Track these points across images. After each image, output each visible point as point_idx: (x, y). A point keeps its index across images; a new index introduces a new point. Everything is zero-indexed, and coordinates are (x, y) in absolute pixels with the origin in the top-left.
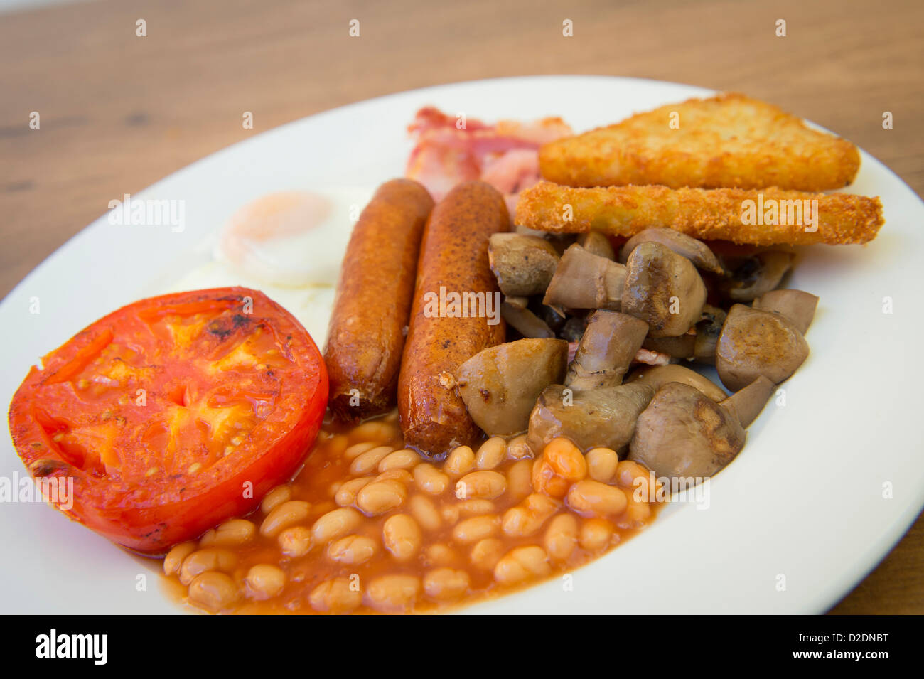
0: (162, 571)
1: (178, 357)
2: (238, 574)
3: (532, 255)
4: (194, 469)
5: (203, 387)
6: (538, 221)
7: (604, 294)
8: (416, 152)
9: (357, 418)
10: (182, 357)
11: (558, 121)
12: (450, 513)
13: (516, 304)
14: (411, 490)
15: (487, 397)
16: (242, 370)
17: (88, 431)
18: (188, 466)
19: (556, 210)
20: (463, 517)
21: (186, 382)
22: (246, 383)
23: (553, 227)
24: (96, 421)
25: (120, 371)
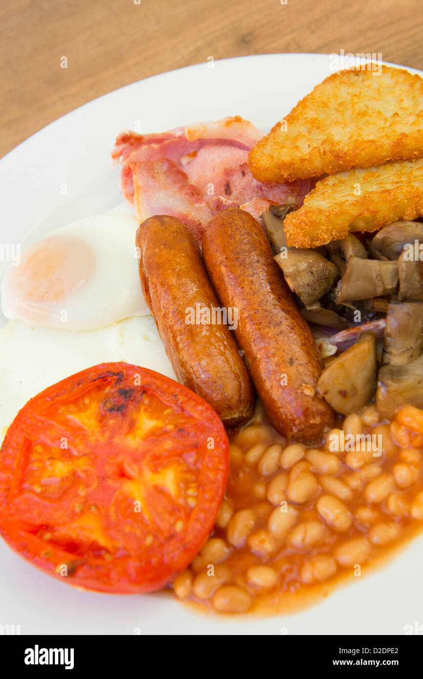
0: (176, 597)
1: (97, 440)
2: (239, 581)
3: (314, 269)
4: (179, 526)
5: (137, 459)
6: (311, 243)
7: (382, 287)
8: (128, 173)
9: (236, 430)
10: (101, 439)
11: (238, 120)
12: (355, 482)
13: (316, 309)
14: (317, 475)
15: (343, 394)
16: (156, 436)
17: (75, 525)
18: (173, 525)
19: (323, 231)
20: (367, 483)
21: (121, 458)
22: (168, 444)
23: (323, 244)
24: (74, 516)
25: (61, 469)
